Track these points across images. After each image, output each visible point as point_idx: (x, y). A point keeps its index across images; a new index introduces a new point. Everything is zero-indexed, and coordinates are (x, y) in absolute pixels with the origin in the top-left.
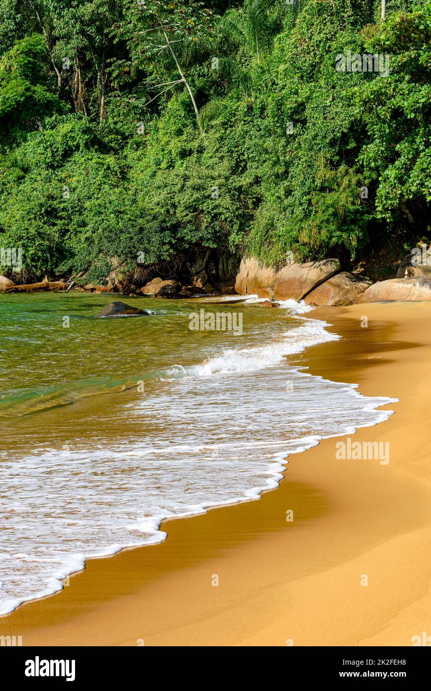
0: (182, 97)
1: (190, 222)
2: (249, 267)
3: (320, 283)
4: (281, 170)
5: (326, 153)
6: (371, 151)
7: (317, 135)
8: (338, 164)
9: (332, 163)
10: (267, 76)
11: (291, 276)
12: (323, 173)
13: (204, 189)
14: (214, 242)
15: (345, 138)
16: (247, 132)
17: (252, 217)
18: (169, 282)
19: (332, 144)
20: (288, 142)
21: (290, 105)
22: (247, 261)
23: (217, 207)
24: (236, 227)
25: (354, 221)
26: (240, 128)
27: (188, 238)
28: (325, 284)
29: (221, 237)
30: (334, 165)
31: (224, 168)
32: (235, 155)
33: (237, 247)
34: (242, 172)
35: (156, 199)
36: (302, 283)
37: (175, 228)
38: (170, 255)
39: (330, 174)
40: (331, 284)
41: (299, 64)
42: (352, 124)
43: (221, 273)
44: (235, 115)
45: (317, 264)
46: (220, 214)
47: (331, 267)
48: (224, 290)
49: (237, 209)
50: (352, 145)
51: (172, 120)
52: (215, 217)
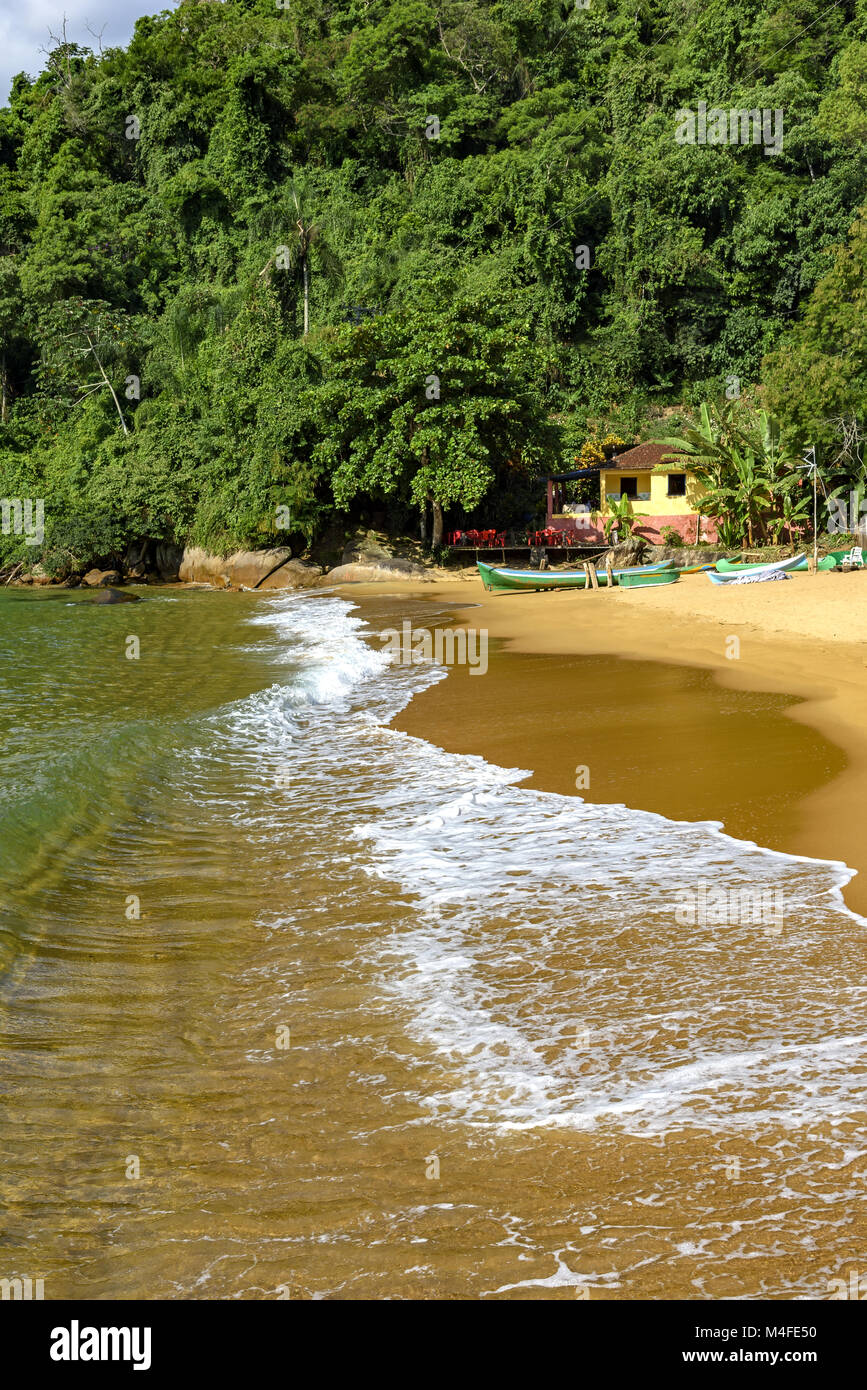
0: (102, 397)
1: (136, 515)
2: (193, 556)
3: (275, 569)
4: (231, 466)
5: (283, 450)
6: (326, 448)
7: (272, 434)
8: (292, 461)
9: (286, 459)
10: (195, 379)
11: (246, 563)
12: (278, 469)
13: (148, 485)
14: (161, 534)
15: (296, 438)
16: (180, 432)
17: (193, 511)
18: (112, 572)
19: (286, 442)
20: (238, 441)
21: (241, 406)
22: (191, 551)
23: (162, 501)
24: (180, 520)
25: (309, 512)
26: (173, 427)
27: (136, 530)
28: (281, 570)
29: (167, 529)
30: (287, 461)
31: (162, 464)
32: (170, 453)
33: (181, 538)
34: (178, 469)
35: (101, 495)
36: (259, 569)
37: (123, 521)
38: (122, 547)
39: (285, 470)
40: (286, 569)
41: (235, 368)
42: (304, 424)
43: (159, 563)
44: (168, 416)
45: (271, 551)
46: (165, 508)
47: (285, 554)
48: (167, 578)
49: (182, 503)
50: (303, 443)
51: (91, 421)
52: (160, 511)
